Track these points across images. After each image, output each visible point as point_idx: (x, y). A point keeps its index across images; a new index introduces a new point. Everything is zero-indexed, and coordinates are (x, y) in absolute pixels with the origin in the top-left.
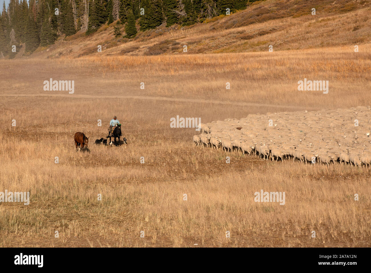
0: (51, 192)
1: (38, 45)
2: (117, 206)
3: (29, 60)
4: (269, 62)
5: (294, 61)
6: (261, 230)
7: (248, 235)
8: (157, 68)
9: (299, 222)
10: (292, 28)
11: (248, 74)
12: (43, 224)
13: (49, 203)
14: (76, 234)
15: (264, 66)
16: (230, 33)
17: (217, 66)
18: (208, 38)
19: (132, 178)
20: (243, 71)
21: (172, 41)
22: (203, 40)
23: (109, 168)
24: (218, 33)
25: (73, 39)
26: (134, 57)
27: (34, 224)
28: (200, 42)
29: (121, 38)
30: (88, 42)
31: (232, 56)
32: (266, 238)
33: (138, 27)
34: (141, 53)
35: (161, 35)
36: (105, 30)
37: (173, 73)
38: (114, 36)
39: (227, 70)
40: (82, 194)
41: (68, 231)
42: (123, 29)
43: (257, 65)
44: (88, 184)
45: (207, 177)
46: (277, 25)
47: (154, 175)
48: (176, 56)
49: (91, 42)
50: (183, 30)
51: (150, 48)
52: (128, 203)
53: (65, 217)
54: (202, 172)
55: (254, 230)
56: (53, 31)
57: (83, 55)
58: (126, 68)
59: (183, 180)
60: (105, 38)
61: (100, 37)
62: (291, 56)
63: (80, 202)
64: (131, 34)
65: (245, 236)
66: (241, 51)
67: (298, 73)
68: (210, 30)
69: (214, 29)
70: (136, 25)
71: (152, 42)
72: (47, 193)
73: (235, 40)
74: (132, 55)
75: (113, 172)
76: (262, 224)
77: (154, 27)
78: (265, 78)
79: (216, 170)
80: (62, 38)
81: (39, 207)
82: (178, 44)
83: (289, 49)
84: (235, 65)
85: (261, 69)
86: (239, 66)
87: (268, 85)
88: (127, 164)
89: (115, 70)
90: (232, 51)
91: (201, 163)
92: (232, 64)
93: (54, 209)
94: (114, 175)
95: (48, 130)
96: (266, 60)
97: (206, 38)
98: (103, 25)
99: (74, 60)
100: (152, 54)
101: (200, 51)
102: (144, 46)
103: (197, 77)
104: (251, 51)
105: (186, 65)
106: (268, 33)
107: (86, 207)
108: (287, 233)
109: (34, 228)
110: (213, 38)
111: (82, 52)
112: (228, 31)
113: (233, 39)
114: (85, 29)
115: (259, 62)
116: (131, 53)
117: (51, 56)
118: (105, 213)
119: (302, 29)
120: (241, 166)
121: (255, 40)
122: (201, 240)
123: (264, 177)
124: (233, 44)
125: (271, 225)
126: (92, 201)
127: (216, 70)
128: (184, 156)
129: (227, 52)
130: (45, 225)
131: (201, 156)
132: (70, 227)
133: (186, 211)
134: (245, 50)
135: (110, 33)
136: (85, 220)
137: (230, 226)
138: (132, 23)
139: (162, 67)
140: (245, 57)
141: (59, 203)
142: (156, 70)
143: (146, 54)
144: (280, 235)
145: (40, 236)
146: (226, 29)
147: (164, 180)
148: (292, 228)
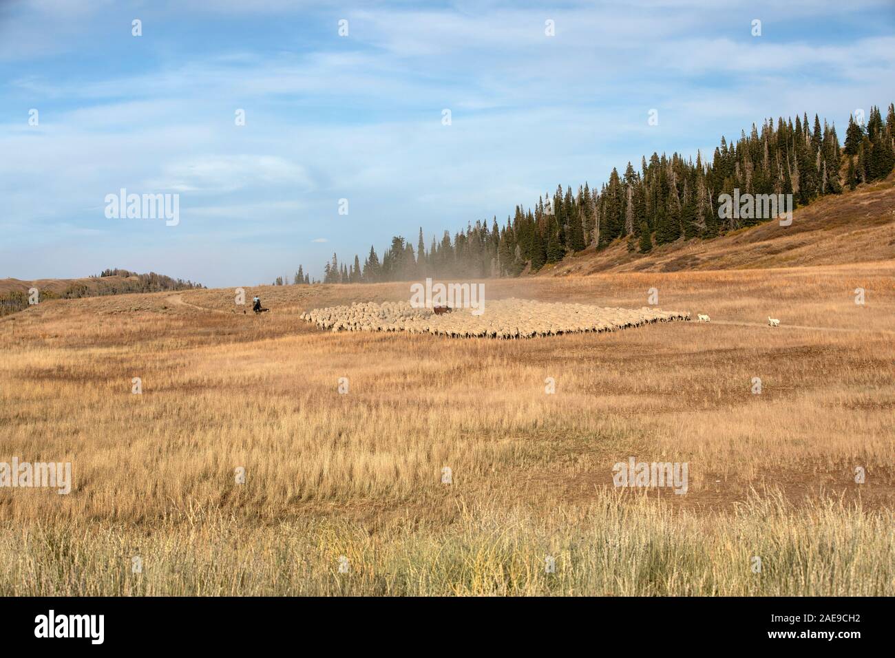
0: (559, 423)
1: (545, 262)
2: (631, 439)
3: (535, 278)
4: (798, 279)
5: (825, 278)
6: (791, 465)
7: (776, 471)
8: (675, 286)
9: (832, 456)
10: (823, 241)
11: (776, 292)
12: (550, 458)
13: (557, 435)
14: (586, 469)
15: (793, 283)
16: (755, 248)
17: (741, 283)
18: (731, 252)
19: (647, 408)
20: (770, 289)
21: (691, 256)
22: (726, 255)
23: (623, 397)
24: (742, 248)
25: (582, 255)
26: (650, 274)
27: (540, 458)
28: (722, 257)
29: (634, 253)
30: (600, 258)
31: (758, 273)
32: (795, 474)
33: (653, 241)
34: (656, 270)
35: (679, 249)
36: (618, 244)
37: (692, 291)
38: (627, 252)
39: (752, 288)
40: (593, 426)
41: (578, 466)
42: (636, 243)
43: (785, 283)
44: (599, 414)
45: (730, 407)
46: (806, 238)
47: (672, 404)
48: (695, 272)
49: (602, 259)
50: (703, 244)
51: (667, 264)
52: (643, 436)
53: (574, 451)
54: (725, 401)
55: (782, 465)
56: (561, 247)
57: (593, 272)
58: (640, 287)
59: (704, 410)
60: (617, 254)
61: (611, 253)
62: (822, 273)
63: (590, 434)
64: (646, 249)
65: (772, 472)
66: (767, 267)
67: (831, 291)
68: (733, 244)
69: (737, 242)
70: (651, 239)
71: (668, 258)
72: (554, 424)
73: (760, 255)
74: (648, 272)
75: (627, 401)
76: (792, 459)
77: (671, 241)
78: (794, 297)
79: (740, 399)
80: (569, 256)
81: (547, 439)
82: (698, 259)
83: (820, 265)
84: (761, 283)
85: (789, 286)
86: (766, 284)
87: (798, 304)
88: (642, 392)
89: (628, 288)
90: (757, 267)
91: (724, 391)
92: (758, 281)
93: (562, 441)
94: (627, 404)
95: (555, 354)
96: (795, 277)
97: (728, 253)
98: (615, 239)
99: (584, 278)
100: (669, 271)
101: (722, 267)
102: (661, 262)
103: (719, 296)
104: (778, 267)
105: (707, 282)
106: (796, 247)
107: (597, 440)
108: (818, 468)
109: (541, 462)
110: (736, 253)
111: (592, 269)
112: (753, 245)
113: (759, 254)
114: (595, 244)
115: (786, 279)
116: (646, 270)
117: (559, 274)
118: (618, 447)
119: (834, 243)
120: (768, 395)
121: (783, 255)
122: (724, 477)
123: (794, 406)
124: (759, 259)
125: (802, 460)
126: (603, 433)
127: (739, 288)
128: (705, 384)
129: (752, 268)
130: (552, 458)
131: (723, 383)
132: (580, 461)
133: (707, 444)
134: (771, 265)
135: (623, 248)
136: (597, 454)
137: (756, 460)
138: (647, 238)
139: (681, 284)
140: (771, 274)
141: (568, 435)
142: (674, 288)
143: (662, 271)
144: (811, 470)
145: (548, 470)
146: (751, 242)
147: (684, 410)
148: (825, 463)
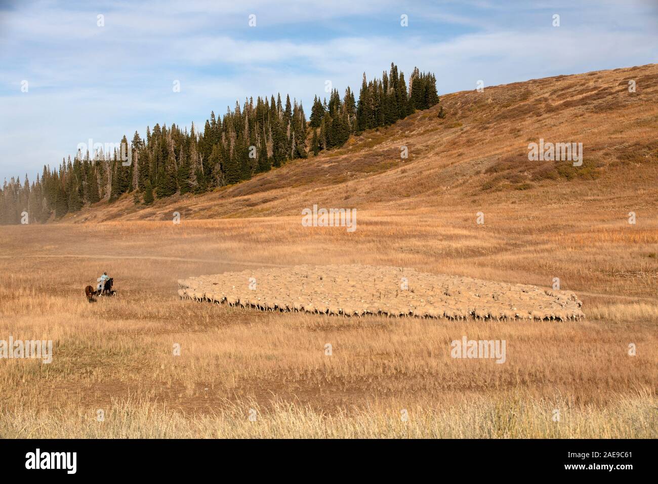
0: (77, 342)
1: (67, 212)
2: (136, 355)
3: (58, 225)
4: (271, 227)
5: (293, 226)
6: (265, 376)
7: (253, 380)
8: (172, 232)
9: (298, 368)
10: (292, 196)
11: (253, 237)
12: (70, 371)
13: (75, 352)
14: (100, 380)
15: (267, 230)
16: (237, 201)
17: (225, 230)
18: (217, 205)
19: (149, 330)
20: (248, 234)
21: (185, 208)
22: (213, 207)
23: (129, 321)
24: (226, 201)
25: (97, 206)
26: (151, 222)
27: (62, 371)
28: (210, 208)
29: (140, 205)
30: (111, 209)
31: (239, 221)
32: (269, 383)
33: (155, 195)
34: (157, 218)
35: (175, 202)
36: (126, 198)
37: (186, 236)
38: (134, 204)
39: (234, 233)
40: (105, 345)
41: (93, 377)
42: (141, 197)
43: (261, 229)
44: (109, 336)
45: (216, 329)
46: (278, 194)
47: (169, 327)
48: (188, 221)
49: (114, 209)
50: (195, 198)
51: (166, 214)
52: (145, 353)
53: (90, 365)
54: (213, 324)
55: (258, 376)
56: (80, 199)
57: (106, 220)
58: (144, 232)
59: (195, 331)
60: (125, 205)
61: (121, 204)
62: (291, 222)
63: (103, 351)
64: (149, 201)
65: (250, 381)
66: (246, 217)
67: (297, 237)
68: (219, 198)
69: (223, 197)
70: (153, 193)
71: (167, 209)
72: (73, 343)
73: (241, 207)
74: (150, 220)
75: (132, 324)
76: (266, 371)
77: (169, 195)
78: (267, 241)
79: (224, 322)
80: (87, 207)
81: (67, 355)
82: (191, 210)
83: (289, 215)
84: (241, 229)
85: (264, 232)
86: (245, 230)
87: (270, 247)
88: (145, 317)
89: (134, 233)
90: (239, 217)
91: (211, 317)
92: (239, 228)
93: (80, 357)
94: (133, 327)
95: (75, 287)
96: (269, 225)
97: (215, 205)
98: (124, 193)
99: (98, 224)
100: (167, 219)
101: (210, 217)
102: (160, 212)
103: (207, 240)
104: (255, 217)
105: (198, 229)
106: (270, 201)
107: (108, 356)
108: (287, 378)
109: (63, 374)
110: (221, 205)
111: (105, 218)
112: (235, 199)
113: (240, 206)
114: (108, 197)
115: (262, 226)
116: (148, 218)
117: (78, 221)
118: (125, 361)
119: (300, 198)
120: (246, 319)
121: (259, 207)
122: (211, 385)
123: (266, 329)
124: (240, 211)
125: (274, 371)
126: (113, 350)
127: (224, 234)
128: (196, 311)
129: (234, 218)
130: (72, 371)
131: (211, 310)
132: (94, 373)
133: (198, 359)
134: (250, 215)
135: (130, 201)
136: (108, 368)
137: (237, 372)
138: (150, 192)
139: (177, 230)
140: (250, 222)
141: (85, 353)
142: (171, 233)
143: (162, 219)
144: (281, 380)
145: (68, 381)
146: (233, 197)
147: (178, 332)
148: (292, 374)
